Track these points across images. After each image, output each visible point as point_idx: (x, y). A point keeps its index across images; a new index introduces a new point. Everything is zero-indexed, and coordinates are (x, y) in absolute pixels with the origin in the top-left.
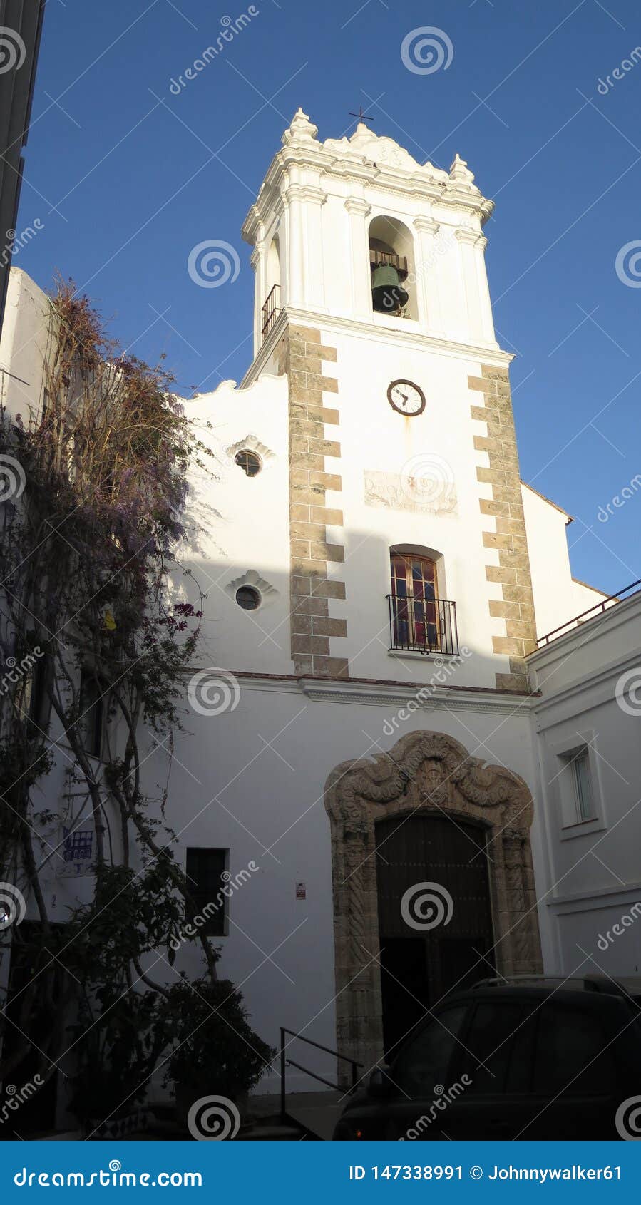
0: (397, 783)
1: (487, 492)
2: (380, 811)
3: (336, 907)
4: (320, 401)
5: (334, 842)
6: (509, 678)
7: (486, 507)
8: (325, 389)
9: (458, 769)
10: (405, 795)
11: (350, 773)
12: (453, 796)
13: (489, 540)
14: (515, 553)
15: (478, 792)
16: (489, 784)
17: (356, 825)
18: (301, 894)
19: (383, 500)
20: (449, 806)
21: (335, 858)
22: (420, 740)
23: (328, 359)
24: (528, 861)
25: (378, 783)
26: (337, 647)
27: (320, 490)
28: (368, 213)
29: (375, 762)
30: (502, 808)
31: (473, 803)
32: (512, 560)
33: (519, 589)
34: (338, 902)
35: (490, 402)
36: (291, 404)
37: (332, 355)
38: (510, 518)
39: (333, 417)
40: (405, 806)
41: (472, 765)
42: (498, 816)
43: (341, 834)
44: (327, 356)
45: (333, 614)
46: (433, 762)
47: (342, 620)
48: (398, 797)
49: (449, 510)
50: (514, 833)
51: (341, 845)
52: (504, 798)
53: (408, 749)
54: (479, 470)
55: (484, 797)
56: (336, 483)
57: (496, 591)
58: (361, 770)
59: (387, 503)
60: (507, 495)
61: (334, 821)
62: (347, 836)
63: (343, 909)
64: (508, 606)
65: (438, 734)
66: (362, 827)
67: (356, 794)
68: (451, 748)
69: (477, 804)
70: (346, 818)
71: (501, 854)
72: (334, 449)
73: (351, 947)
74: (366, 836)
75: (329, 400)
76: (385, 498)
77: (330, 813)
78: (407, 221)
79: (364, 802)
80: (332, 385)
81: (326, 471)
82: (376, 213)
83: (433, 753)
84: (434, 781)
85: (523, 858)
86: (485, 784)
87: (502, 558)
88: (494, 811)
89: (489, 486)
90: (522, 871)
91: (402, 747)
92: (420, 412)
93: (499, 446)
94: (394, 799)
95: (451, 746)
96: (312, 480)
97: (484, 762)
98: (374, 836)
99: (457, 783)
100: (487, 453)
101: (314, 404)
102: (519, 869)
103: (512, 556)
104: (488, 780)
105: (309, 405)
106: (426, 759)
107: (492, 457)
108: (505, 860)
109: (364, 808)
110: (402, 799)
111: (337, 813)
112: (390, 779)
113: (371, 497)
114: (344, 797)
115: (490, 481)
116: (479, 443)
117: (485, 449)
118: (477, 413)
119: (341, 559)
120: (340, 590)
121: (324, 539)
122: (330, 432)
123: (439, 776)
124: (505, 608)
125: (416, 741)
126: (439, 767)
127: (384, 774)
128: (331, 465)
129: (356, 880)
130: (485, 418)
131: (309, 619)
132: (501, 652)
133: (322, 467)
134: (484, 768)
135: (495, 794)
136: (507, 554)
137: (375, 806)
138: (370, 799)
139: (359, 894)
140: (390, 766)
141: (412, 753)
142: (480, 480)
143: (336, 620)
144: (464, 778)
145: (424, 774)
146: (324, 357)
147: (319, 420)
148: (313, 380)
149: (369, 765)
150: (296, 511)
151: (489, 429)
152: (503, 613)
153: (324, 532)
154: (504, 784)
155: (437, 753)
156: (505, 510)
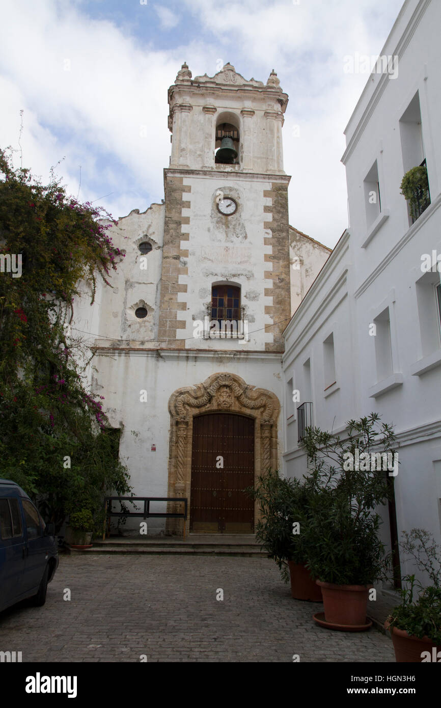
0: (205, 398)
1: (269, 250)
2: (196, 411)
3: (170, 455)
4: (180, 213)
5: (172, 425)
6: (272, 345)
7: (268, 258)
8: (183, 207)
9: (238, 391)
10: (210, 403)
11: (181, 393)
12: (235, 403)
13: (268, 275)
14: (282, 280)
15: (249, 401)
16: (255, 397)
17: (181, 418)
18: (154, 449)
19: (210, 260)
20: (233, 408)
21: (171, 433)
22: (218, 377)
23: (186, 192)
24: (274, 435)
25: (196, 398)
26: (180, 334)
27: (177, 258)
28: (215, 113)
29: (196, 389)
30: (262, 409)
31: (245, 407)
32: (280, 284)
33: (283, 299)
34: (171, 452)
35: (275, 202)
36: (166, 217)
37: (188, 188)
38: (281, 263)
39: (187, 220)
40: (209, 409)
41: (247, 388)
42: (259, 413)
43: (174, 422)
44: (186, 190)
45: (179, 318)
46: (225, 388)
47: (183, 321)
48: (206, 405)
49: (246, 262)
50: (266, 421)
51: (175, 427)
52: (263, 404)
53: (213, 382)
54: (265, 239)
55: (252, 403)
56: (186, 254)
57: (269, 301)
58: (188, 392)
59: (212, 261)
60: (281, 251)
61: (172, 416)
62: (177, 423)
63: (173, 456)
65: (228, 374)
66: (184, 419)
67: (184, 403)
68: (235, 381)
69: (248, 407)
70: (178, 414)
71: (259, 431)
72: (186, 237)
73: (177, 474)
74: (187, 423)
75: (185, 212)
76: (211, 259)
77: (170, 412)
78: (238, 112)
79: (188, 407)
80: (187, 205)
81: (181, 248)
82: (220, 111)
83: (224, 383)
84: (224, 397)
85: (271, 433)
86: (253, 398)
87: (274, 283)
88: (257, 411)
89: (270, 247)
90: (270, 439)
91: (209, 381)
92: (234, 213)
94: (204, 405)
95: (235, 379)
96: (174, 253)
97: (254, 387)
98: (192, 423)
99: (238, 398)
100: (271, 230)
101: (177, 216)
102: (268, 439)
103: (280, 282)
104: (255, 395)
105: (174, 216)
106: (221, 386)
107: (273, 231)
108: (261, 434)
109: (187, 410)
110: (208, 405)
111: (174, 411)
112: (203, 396)
113: (204, 259)
114: (177, 405)
115: (271, 244)
116: (267, 225)
117: (270, 228)
118: (267, 209)
119: (186, 291)
120: (184, 306)
121: (177, 282)
122: (184, 229)
123: (228, 394)
124: (274, 309)
125: (217, 378)
126: (228, 390)
127: (199, 394)
128: (184, 245)
129: (181, 444)
130: (272, 211)
131: (166, 321)
132: (269, 332)
133: (179, 246)
134: (254, 390)
135: (258, 403)
136: (278, 282)
137: (193, 409)
138: (189, 405)
139: (181, 450)
140: (202, 390)
141: (214, 384)
142: (265, 244)
143: (181, 321)
144: (241, 395)
145: (220, 393)
146: (184, 191)
147: (179, 224)
148: (177, 204)
149: (192, 390)
150: (164, 270)
151: (273, 217)
152: (272, 312)
153: (178, 278)
154: (264, 398)
155: (227, 383)
156: (279, 259)
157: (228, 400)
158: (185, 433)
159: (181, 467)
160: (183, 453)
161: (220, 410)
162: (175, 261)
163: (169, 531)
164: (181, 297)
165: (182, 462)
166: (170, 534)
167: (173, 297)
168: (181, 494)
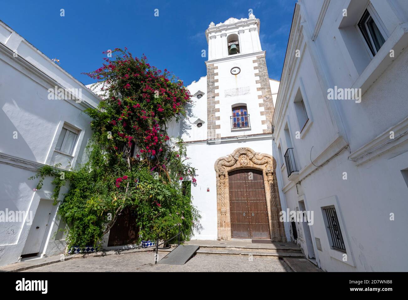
0: (233, 162)
1: (259, 86)
2: (229, 169)
3: (217, 193)
4: (214, 78)
5: (217, 177)
6: (267, 130)
7: (259, 89)
8: (215, 75)
9: (251, 156)
11: (220, 160)
12: (250, 163)
13: (260, 97)
14: (268, 98)
15: (257, 161)
17: (221, 173)
18: (208, 191)
19: (229, 95)
20: (249, 165)
21: (217, 181)
25: (229, 162)
26: (218, 131)
27: (214, 97)
28: (226, 36)
29: (228, 157)
30: (266, 165)
31: (256, 164)
33: (270, 107)
35: (259, 64)
36: (207, 81)
37: (217, 68)
38: (266, 90)
40: (236, 167)
41: (255, 154)
43: (218, 175)
46: (243, 155)
49: (248, 93)
50: (269, 171)
51: (218, 178)
52: (266, 162)
53: (236, 152)
54: (256, 81)
55: (259, 162)
56: (218, 95)
57: (262, 109)
58: (224, 159)
59: (231, 96)
60: (265, 85)
61: (217, 172)
62: (219, 176)
63: (219, 194)
64: (266, 112)
65: (244, 148)
66: (223, 173)
67: (222, 165)
68: (249, 151)
70: (219, 171)
71: (266, 177)
72: (217, 88)
73: (221, 203)
74: (224, 176)
75: (216, 77)
76: (230, 94)
77: (216, 170)
78: (237, 33)
80: (217, 74)
81: (215, 93)
82: (228, 35)
83: (242, 152)
84: (243, 160)
85: (273, 178)
86: (260, 159)
87: (264, 100)
88: (263, 166)
89: (260, 84)
90: (273, 181)
91: (235, 152)
92: (239, 73)
93: (262, 74)
94: (233, 165)
96: (212, 95)
98: (227, 175)
99: (251, 159)
100: (259, 77)
101: (212, 79)
102: (271, 181)
104: (261, 157)
105: (211, 80)
106: (241, 154)
107: (260, 77)
109: (224, 168)
110: (235, 165)
112: (232, 160)
113: (227, 95)
114: (219, 166)
115: (260, 83)
116: (256, 75)
117: (258, 76)
118: (255, 68)
119: (219, 111)
120: (219, 118)
121: (215, 108)
122: (216, 84)
123: (245, 158)
124: (265, 112)
125: (238, 150)
126: (245, 156)
127: (230, 160)
128: (216, 91)
129: (222, 186)
130: (258, 68)
131: (211, 126)
132: (264, 124)
133: (214, 92)
134: (260, 154)
135: (263, 161)
136: (266, 99)
137: (227, 168)
138: (226, 166)
139: (222, 190)
140: (232, 157)
141: (237, 154)
142: (256, 83)
143: (218, 125)
144: (253, 158)
145: (241, 158)
146: (215, 69)
147: (213, 82)
148: (212, 75)
149: (226, 158)
150: (209, 103)
151: (259, 71)
152: (265, 114)
153: (215, 106)
154: (266, 158)
155: (244, 153)
156: (265, 89)
157: (245, 161)
158: (224, 181)
159: (223, 199)
160: (223, 192)
161: (242, 167)
162: (213, 99)
163: (219, 237)
164: (217, 114)
165: (224, 197)
166: (220, 239)
167: (213, 115)
168: (224, 215)
